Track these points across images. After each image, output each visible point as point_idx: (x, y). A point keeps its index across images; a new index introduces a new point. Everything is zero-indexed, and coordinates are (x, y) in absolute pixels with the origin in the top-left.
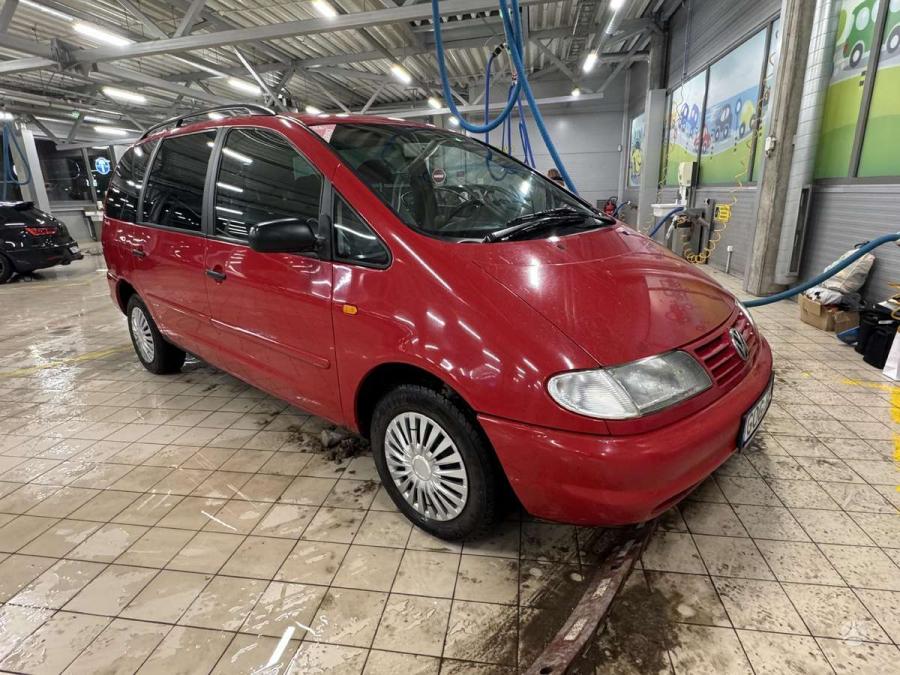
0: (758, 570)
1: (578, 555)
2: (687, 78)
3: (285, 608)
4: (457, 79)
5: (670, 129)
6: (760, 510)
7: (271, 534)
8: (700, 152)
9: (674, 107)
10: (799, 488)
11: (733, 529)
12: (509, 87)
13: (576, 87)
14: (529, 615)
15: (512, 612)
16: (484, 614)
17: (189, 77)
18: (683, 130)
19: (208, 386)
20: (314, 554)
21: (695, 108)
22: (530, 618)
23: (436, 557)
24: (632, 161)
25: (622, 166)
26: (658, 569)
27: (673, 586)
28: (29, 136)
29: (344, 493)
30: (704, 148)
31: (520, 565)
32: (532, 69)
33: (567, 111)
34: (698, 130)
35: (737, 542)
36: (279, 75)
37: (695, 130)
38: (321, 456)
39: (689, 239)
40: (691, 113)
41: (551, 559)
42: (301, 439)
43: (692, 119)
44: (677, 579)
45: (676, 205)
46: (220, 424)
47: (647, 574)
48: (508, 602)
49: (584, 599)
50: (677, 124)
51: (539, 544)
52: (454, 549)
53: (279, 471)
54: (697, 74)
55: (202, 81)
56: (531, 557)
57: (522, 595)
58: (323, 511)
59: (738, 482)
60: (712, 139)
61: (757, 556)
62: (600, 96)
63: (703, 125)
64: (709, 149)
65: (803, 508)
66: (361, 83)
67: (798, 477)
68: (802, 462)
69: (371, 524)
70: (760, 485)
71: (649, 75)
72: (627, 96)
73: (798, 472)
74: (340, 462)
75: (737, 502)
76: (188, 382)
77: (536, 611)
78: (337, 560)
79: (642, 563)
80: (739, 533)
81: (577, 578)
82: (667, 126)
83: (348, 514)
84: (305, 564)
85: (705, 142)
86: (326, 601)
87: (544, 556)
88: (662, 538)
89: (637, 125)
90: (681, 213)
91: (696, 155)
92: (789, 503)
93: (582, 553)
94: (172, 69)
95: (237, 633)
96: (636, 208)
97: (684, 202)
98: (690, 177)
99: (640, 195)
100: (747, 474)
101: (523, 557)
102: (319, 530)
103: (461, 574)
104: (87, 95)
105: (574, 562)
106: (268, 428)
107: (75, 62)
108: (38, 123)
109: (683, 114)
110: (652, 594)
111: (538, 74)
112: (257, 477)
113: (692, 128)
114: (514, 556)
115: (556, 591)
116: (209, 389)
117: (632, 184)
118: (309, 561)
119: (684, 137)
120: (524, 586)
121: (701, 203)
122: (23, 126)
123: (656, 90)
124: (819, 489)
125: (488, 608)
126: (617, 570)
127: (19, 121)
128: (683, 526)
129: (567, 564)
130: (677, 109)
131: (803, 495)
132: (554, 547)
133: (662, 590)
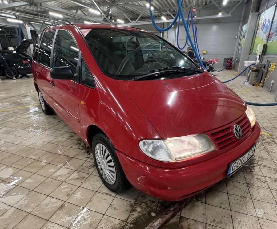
0: (227, 225)
1: (157, 205)
2: (267, 8)
3: (48, 207)
4: (174, 8)
5: (257, 30)
6: (239, 198)
7: (55, 178)
8: (268, 40)
9: (261, 20)
10: (261, 191)
11: (224, 205)
12: (189, 12)
13: (220, 12)
14: (129, 227)
15: (123, 224)
16: (112, 223)
17: (78, 8)
18: (263, 30)
19: (59, 120)
20: (65, 188)
21: (269, 21)
22: (128, 228)
23: (106, 196)
24: (241, 43)
25: (237, 45)
26: (186, 217)
27: (189, 225)
28: (29, 29)
29: (85, 166)
30: (270, 38)
31: (134, 205)
32: (204, 4)
33: (217, 21)
34: (268, 31)
35: (224, 211)
36: (109, 7)
37: (267, 31)
38: (84, 151)
39: (257, 76)
40: (267, 23)
41: (147, 205)
42: (80, 144)
43: (267, 25)
44: (192, 222)
45: (254, 62)
46: (57, 135)
47: (181, 218)
48: (123, 220)
49: (150, 225)
50: (260, 27)
51: (145, 198)
52: (113, 194)
53: (68, 155)
54: (272, 6)
55: (82, 9)
56: (139, 203)
57: (130, 218)
58: (76, 172)
59: (235, 184)
60: (274, 35)
61: (230, 219)
62: (229, 15)
63: (271, 29)
64: (272, 39)
65: (259, 200)
66: (138, 10)
67: (263, 186)
68: (267, 179)
69: (89, 180)
70: (244, 187)
71: (252, 7)
72: (243, 15)
73: (263, 184)
74: (89, 154)
75: (232, 193)
76: (54, 118)
77: (132, 225)
78: (72, 192)
79: (181, 213)
80: (227, 207)
81: (153, 214)
82: (256, 29)
83: (83, 175)
84: (61, 191)
85: (271, 36)
86: (62, 206)
87: (145, 203)
88: (193, 204)
89: (245, 27)
90: (254, 65)
91: (266, 41)
92: (254, 197)
93: (159, 205)
94: (72, 5)
95: (29, 213)
96: (239, 62)
97: (258, 61)
98: (261, 51)
99: (241, 57)
100: (241, 182)
101: (136, 202)
102: (71, 180)
103: (111, 205)
104: (45, 15)
105: (155, 208)
106: (71, 138)
107: (34, 3)
108: (31, 24)
109: (263, 23)
110: (179, 227)
111: (207, 6)
112: (61, 156)
113: (266, 30)
114: (133, 201)
115: (143, 218)
116: (60, 121)
117: (240, 52)
118: (63, 191)
119: (262, 33)
120: (132, 214)
121: (264, 62)
122: (27, 25)
123: (254, 13)
124: (270, 193)
125: (115, 221)
126: (166, 216)
127: (25, 24)
128: (204, 200)
129: (152, 208)
130: (262, 21)
131: (262, 195)
132: (150, 200)
133: (184, 226)
